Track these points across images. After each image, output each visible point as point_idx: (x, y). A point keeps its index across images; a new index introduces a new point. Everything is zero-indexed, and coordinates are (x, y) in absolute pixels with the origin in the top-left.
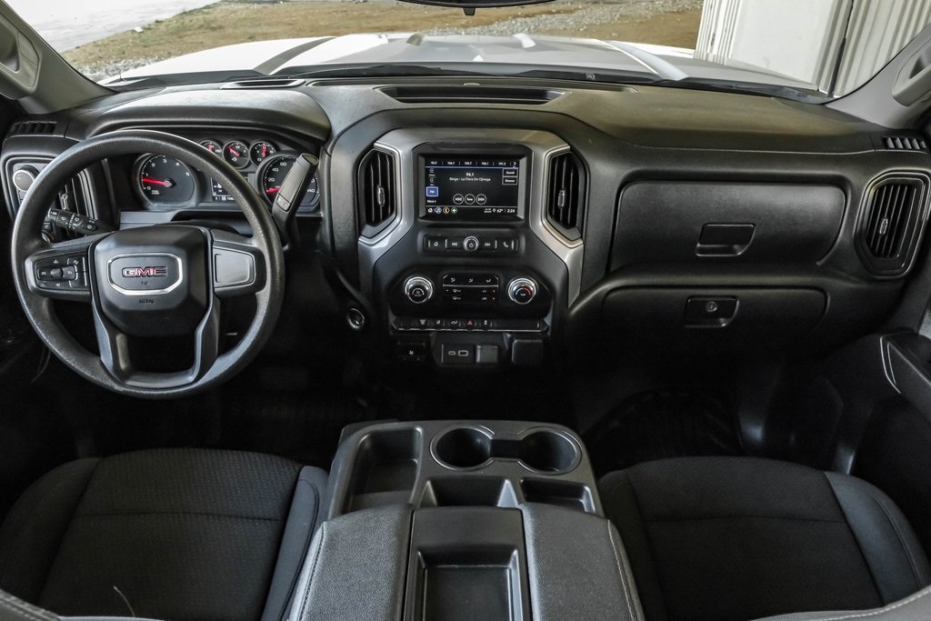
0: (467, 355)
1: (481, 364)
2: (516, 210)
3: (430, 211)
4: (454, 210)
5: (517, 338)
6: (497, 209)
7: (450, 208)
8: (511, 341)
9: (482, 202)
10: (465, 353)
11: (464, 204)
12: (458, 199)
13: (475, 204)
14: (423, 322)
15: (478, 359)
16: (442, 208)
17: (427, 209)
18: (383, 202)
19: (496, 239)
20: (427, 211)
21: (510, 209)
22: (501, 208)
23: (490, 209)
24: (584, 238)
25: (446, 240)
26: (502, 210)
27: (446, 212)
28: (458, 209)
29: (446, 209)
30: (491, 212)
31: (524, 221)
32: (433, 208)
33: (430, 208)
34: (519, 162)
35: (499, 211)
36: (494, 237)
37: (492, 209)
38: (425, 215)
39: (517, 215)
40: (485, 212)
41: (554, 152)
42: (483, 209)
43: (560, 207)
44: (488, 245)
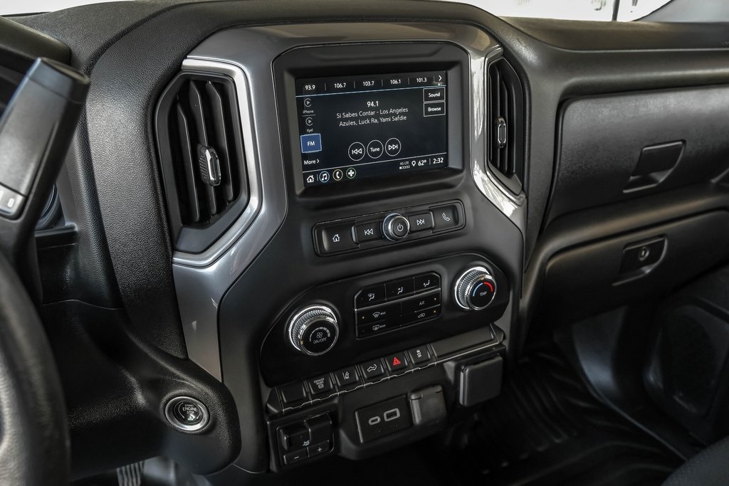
0: (398, 415)
1: (424, 425)
2: (446, 158)
3: (311, 180)
4: (351, 173)
5: (467, 365)
6: (417, 160)
7: (345, 170)
8: (458, 370)
9: (396, 151)
10: (395, 414)
11: (367, 159)
12: (356, 152)
13: (385, 157)
14: (320, 383)
15: (417, 419)
16: (330, 172)
17: (306, 176)
18: (218, 176)
19: (430, 210)
20: (305, 181)
21: (436, 157)
22: (424, 159)
23: (408, 162)
24: (525, 189)
25: (353, 228)
26: (425, 161)
27: (338, 177)
28: (357, 169)
29: (338, 173)
30: (408, 167)
31: (464, 173)
32: (314, 174)
33: (311, 174)
34: (447, 75)
35: (420, 164)
36: (427, 207)
37: (410, 161)
38: (304, 188)
39: (450, 166)
40: (400, 168)
41: (491, 55)
42: (397, 164)
43: (501, 145)
44: (421, 222)
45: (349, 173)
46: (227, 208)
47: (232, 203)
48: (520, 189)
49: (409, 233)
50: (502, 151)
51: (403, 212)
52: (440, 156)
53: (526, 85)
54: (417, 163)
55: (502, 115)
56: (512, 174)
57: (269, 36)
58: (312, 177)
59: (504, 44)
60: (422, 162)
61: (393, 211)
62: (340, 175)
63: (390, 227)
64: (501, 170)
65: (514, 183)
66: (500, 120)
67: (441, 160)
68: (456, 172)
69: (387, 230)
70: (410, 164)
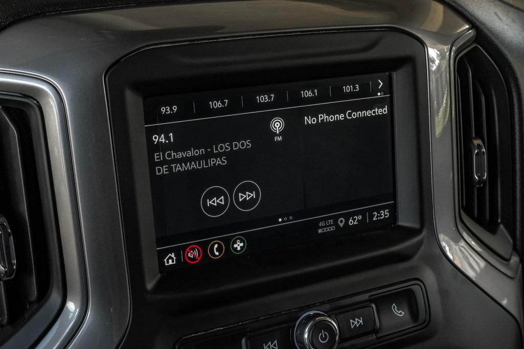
2: (394, 210)
3: (170, 261)
6: (347, 218)
7: (228, 242)
16: (204, 246)
17: (162, 255)
18: (11, 265)
19: (371, 301)
20: (161, 263)
21: (378, 210)
22: (357, 213)
23: (331, 221)
24: (518, 248)
25: (243, 341)
26: (360, 217)
27: (217, 253)
28: (248, 238)
29: (216, 246)
30: (332, 229)
31: (424, 233)
32: (177, 251)
33: (170, 250)
34: (390, 78)
35: (351, 222)
36: (365, 297)
37: (335, 218)
38: (159, 275)
39: (400, 223)
40: (320, 231)
41: (460, 43)
42: (315, 225)
43: (479, 182)
44: (357, 322)
45: (235, 246)
46: (26, 316)
47: (36, 306)
48: (510, 248)
49: (339, 343)
50: (481, 191)
51: (327, 307)
52: (383, 208)
53: (512, 85)
54: (347, 221)
55: (479, 135)
56: (498, 225)
57: (98, 29)
58: (173, 256)
59: (478, 23)
60: (354, 220)
61: (309, 307)
62: (219, 250)
63: (306, 336)
64: (479, 221)
65: (501, 241)
66: (477, 142)
67: (385, 214)
68: (410, 233)
69: (301, 342)
70: (336, 224)
